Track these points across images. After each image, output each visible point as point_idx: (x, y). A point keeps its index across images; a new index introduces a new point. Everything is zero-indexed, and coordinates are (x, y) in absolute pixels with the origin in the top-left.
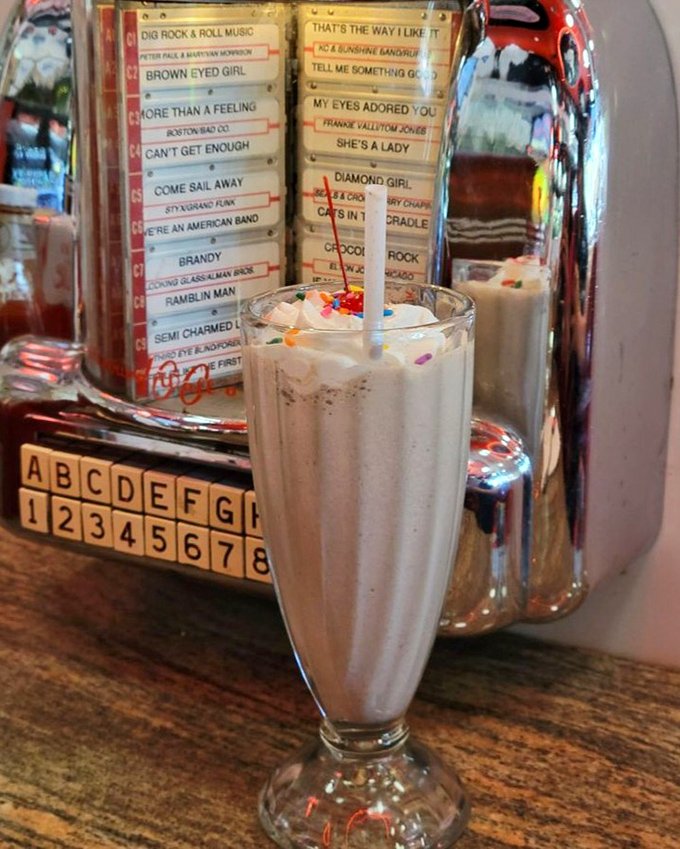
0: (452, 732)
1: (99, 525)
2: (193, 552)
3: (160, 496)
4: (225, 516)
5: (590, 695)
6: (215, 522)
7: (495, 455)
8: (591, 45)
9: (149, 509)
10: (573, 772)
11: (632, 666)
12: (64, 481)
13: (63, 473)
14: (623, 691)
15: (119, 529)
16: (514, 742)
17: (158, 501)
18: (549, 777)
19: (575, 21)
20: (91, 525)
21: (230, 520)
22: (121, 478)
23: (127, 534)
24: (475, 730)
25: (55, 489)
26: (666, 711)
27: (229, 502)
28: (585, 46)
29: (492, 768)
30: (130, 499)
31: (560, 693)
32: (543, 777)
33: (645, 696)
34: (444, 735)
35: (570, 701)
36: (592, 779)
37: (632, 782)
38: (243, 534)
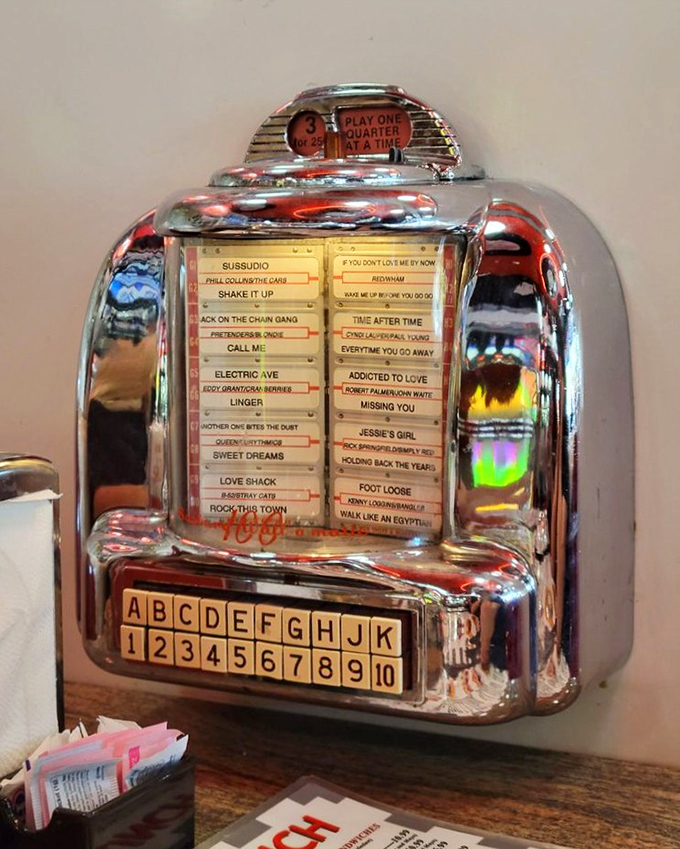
0: (479, 809)
1: (189, 650)
2: (268, 665)
3: (242, 621)
4: (296, 633)
5: (585, 783)
6: (288, 639)
7: (506, 576)
8: (565, 267)
9: (232, 633)
10: (581, 831)
11: (616, 764)
12: (160, 615)
13: (159, 609)
14: (611, 779)
15: (206, 652)
16: (530, 814)
17: (239, 626)
18: (562, 834)
19: (553, 250)
20: (182, 651)
21: (300, 636)
22: (208, 609)
23: (213, 656)
24: (497, 807)
25: (152, 622)
26: (648, 791)
27: (299, 621)
28: (560, 267)
29: (516, 831)
30: (215, 626)
31: (561, 782)
32: (557, 834)
33: (629, 782)
34: (472, 811)
35: (570, 787)
36: (596, 835)
37: (628, 836)
38: (311, 647)
